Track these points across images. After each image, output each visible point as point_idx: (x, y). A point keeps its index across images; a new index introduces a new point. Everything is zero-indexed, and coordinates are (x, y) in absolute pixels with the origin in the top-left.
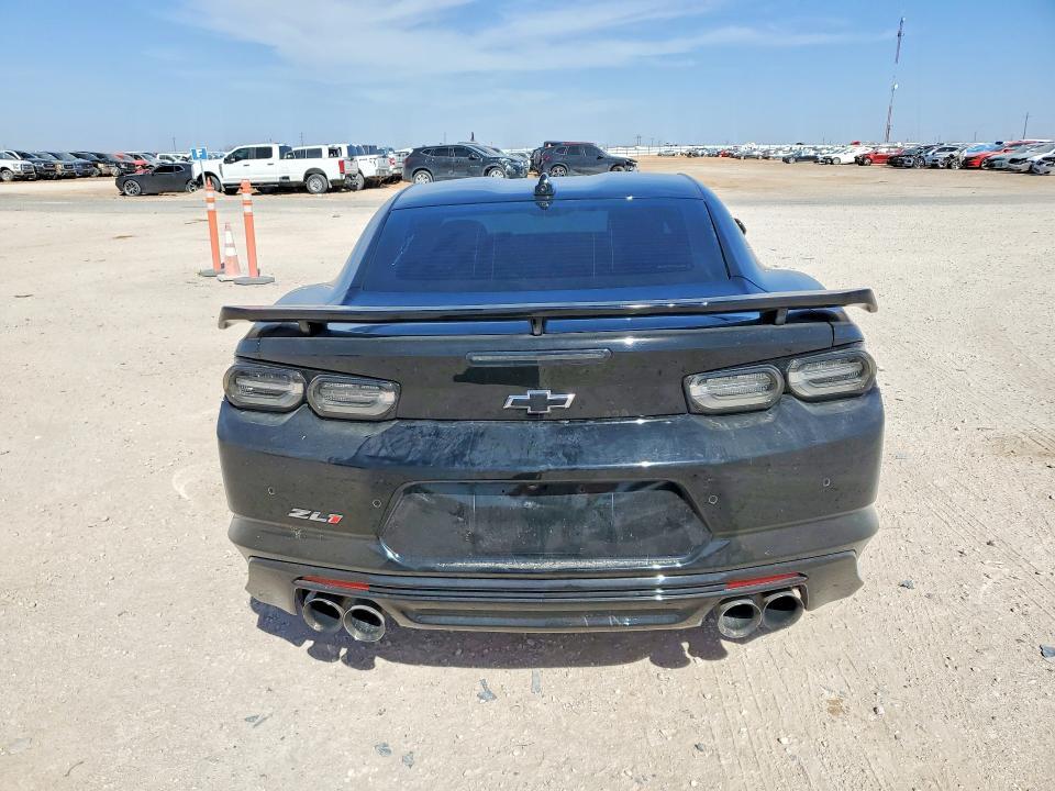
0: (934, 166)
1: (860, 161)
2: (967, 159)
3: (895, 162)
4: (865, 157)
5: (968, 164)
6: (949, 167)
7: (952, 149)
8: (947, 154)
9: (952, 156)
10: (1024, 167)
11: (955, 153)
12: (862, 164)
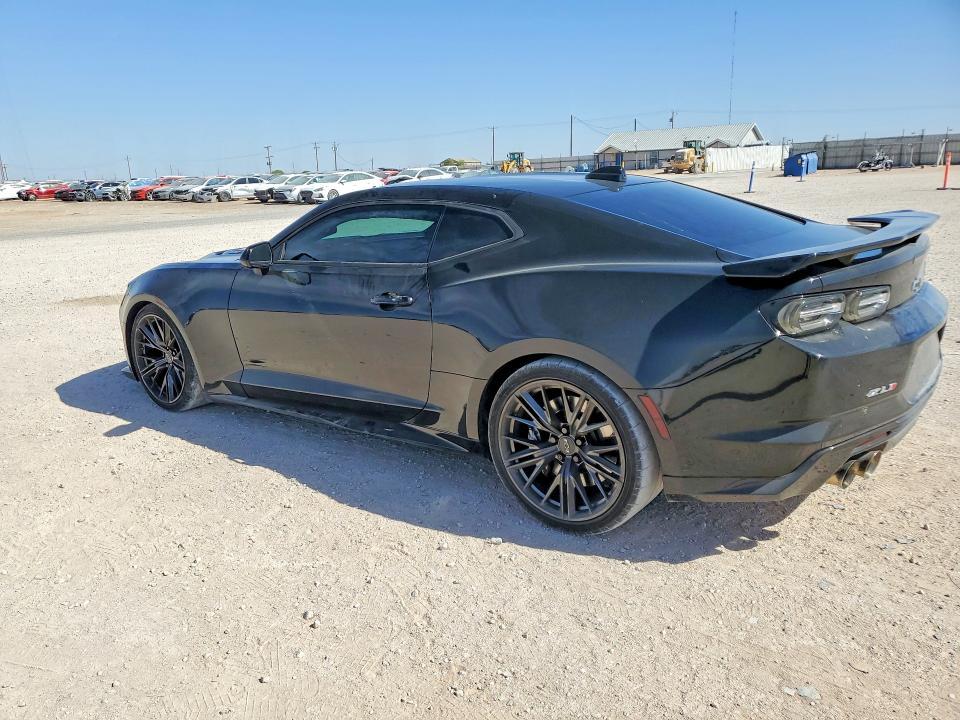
0: (106, 198)
1: (24, 197)
2: (133, 193)
3: (65, 196)
4: (29, 193)
5: (136, 196)
6: (119, 199)
7: (117, 185)
8: (114, 189)
9: (119, 190)
10: (188, 197)
11: (120, 187)
12: (26, 199)
